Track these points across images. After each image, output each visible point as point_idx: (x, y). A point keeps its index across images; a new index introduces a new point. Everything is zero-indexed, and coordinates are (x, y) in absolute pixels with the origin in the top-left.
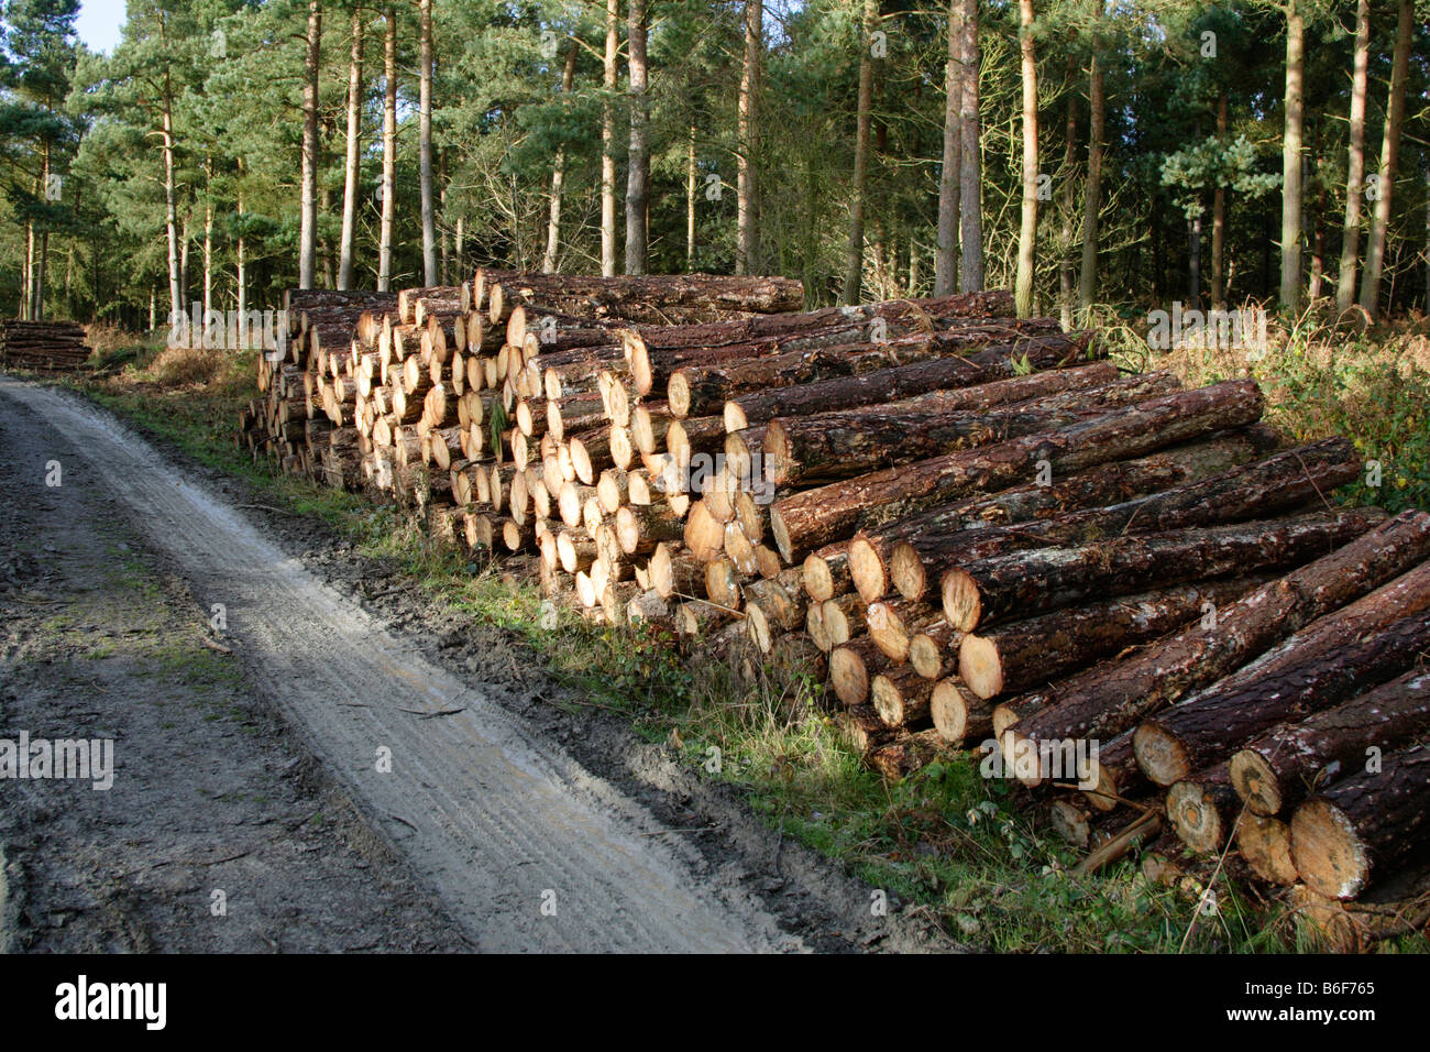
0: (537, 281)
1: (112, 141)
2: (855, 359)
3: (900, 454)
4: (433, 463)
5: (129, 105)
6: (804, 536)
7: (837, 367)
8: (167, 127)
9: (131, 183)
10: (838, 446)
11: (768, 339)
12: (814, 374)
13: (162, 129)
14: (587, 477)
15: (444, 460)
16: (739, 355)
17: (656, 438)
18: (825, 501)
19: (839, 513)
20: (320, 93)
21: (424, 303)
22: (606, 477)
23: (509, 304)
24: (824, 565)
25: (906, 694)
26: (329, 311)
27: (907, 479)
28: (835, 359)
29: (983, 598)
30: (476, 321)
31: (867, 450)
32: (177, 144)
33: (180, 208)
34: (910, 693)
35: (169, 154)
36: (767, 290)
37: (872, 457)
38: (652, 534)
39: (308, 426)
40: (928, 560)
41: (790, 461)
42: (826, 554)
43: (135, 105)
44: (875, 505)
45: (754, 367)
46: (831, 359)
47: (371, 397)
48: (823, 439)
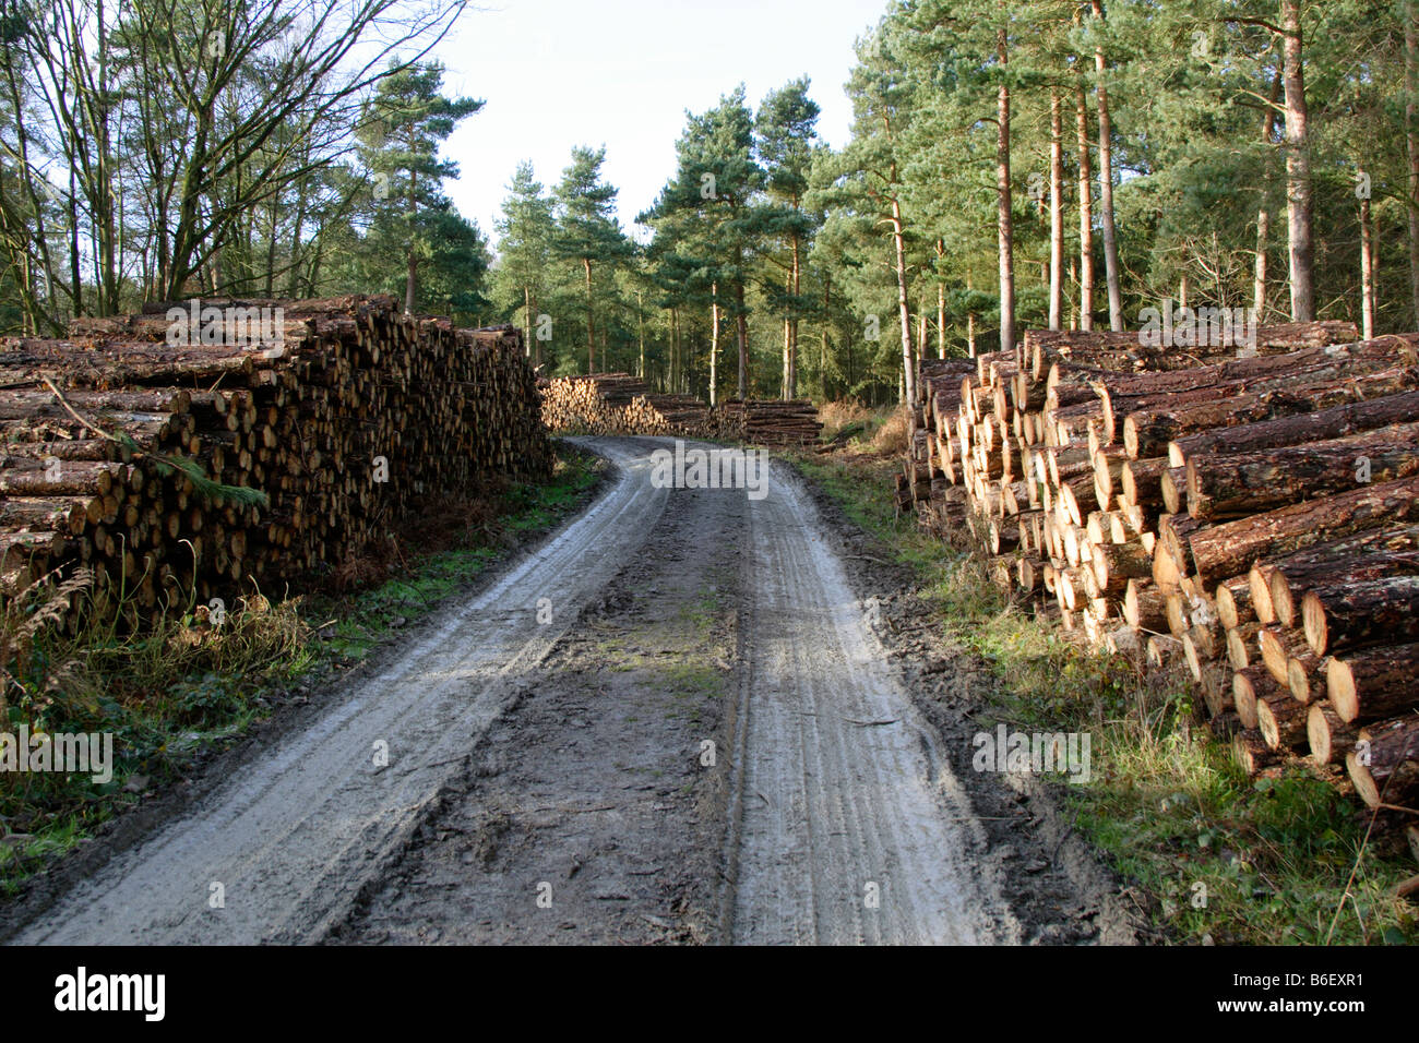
0: (1080, 339)
1: (844, 232)
2: (1316, 397)
3: (1320, 486)
4: (1007, 513)
5: (858, 197)
6: (1213, 567)
7: (1295, 405)
8: (896, 215)
9: (865, 268)
10: (1251, 480)
11: (1236, 382)
12: (1270, 413)
13: (891, 217)
14: (1078, 521)
15: (1014, 510)
16: (1203, 398)
17: (1112, 479)
18: (1236, 534)
19: (1249, 545)
20: (1012, 171)
21: (996, 366)
22: (1092, 518)
23: (1047, 362)
24: (1229, 594)
25: (1280, 718)
26: (953, 378)
27: (1320, 511)
28: (1293, 398)
29: (1329, 621)
30: (1022, 378)
31: (1282, 483)
32: (906, 229)
33: (912, 290)
34: (1284, 717)
35: (898, 239)
36: (1316, 334)
37: (1288, 490)
38: (1120, 571)
39: (932, 482)
40: (1295, 586)
41: (1200, 495)
42: (1232, 584)
43: (864, 196)
44: (1287, 536)
45: (1208, 410)
46: (1288, 398)
47: (971, 456)
48: (1234, 474)
